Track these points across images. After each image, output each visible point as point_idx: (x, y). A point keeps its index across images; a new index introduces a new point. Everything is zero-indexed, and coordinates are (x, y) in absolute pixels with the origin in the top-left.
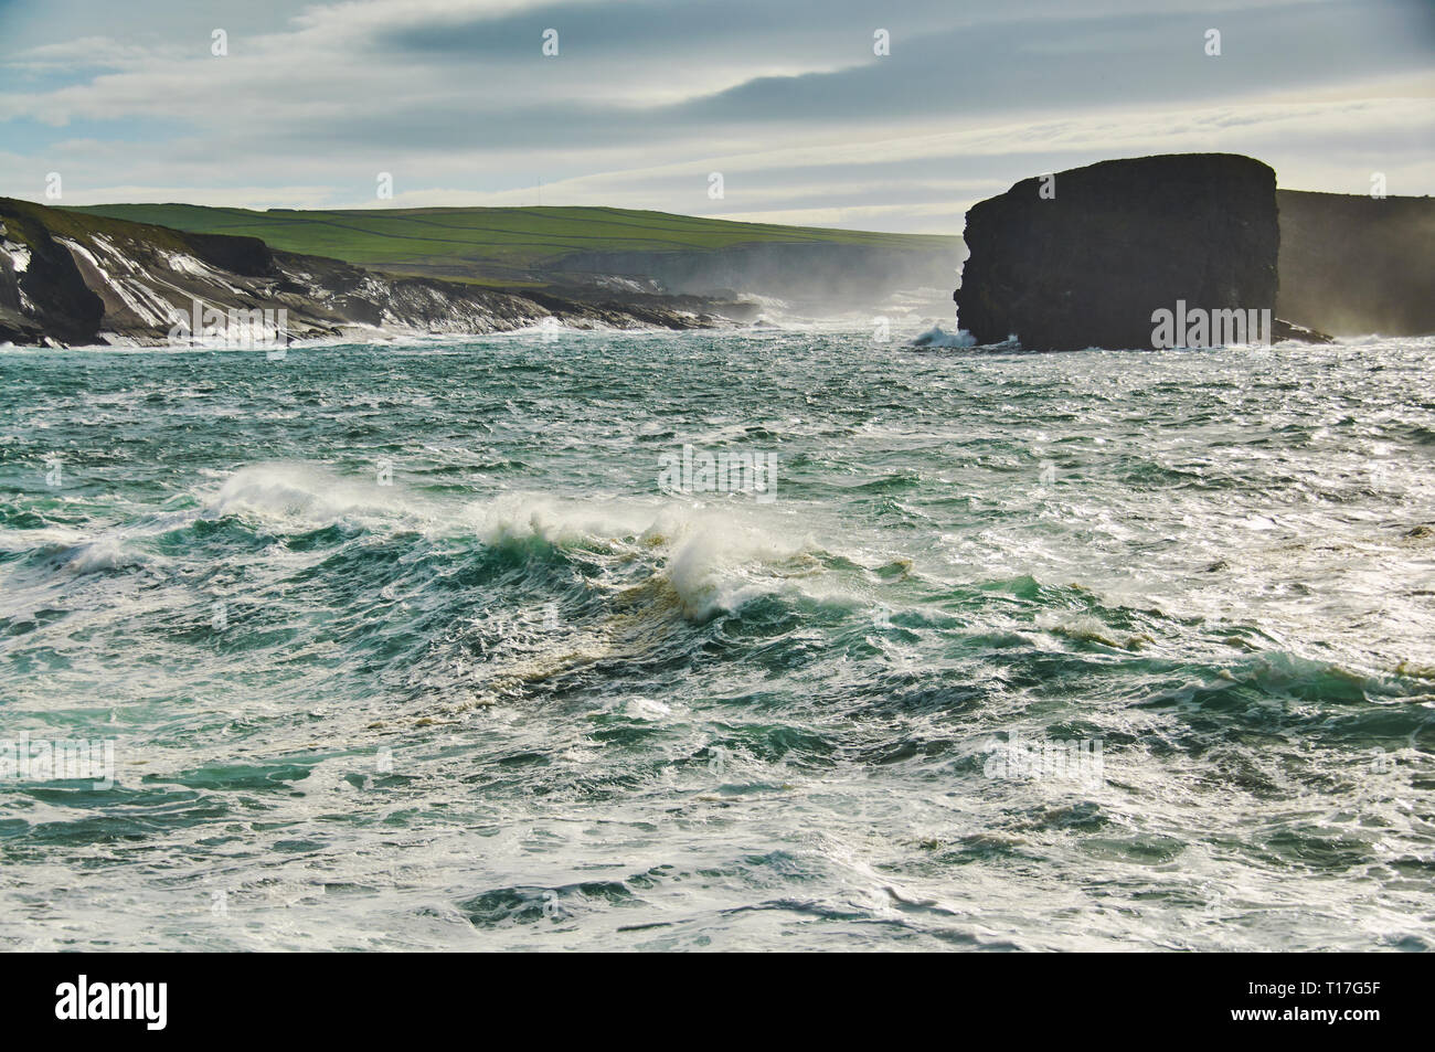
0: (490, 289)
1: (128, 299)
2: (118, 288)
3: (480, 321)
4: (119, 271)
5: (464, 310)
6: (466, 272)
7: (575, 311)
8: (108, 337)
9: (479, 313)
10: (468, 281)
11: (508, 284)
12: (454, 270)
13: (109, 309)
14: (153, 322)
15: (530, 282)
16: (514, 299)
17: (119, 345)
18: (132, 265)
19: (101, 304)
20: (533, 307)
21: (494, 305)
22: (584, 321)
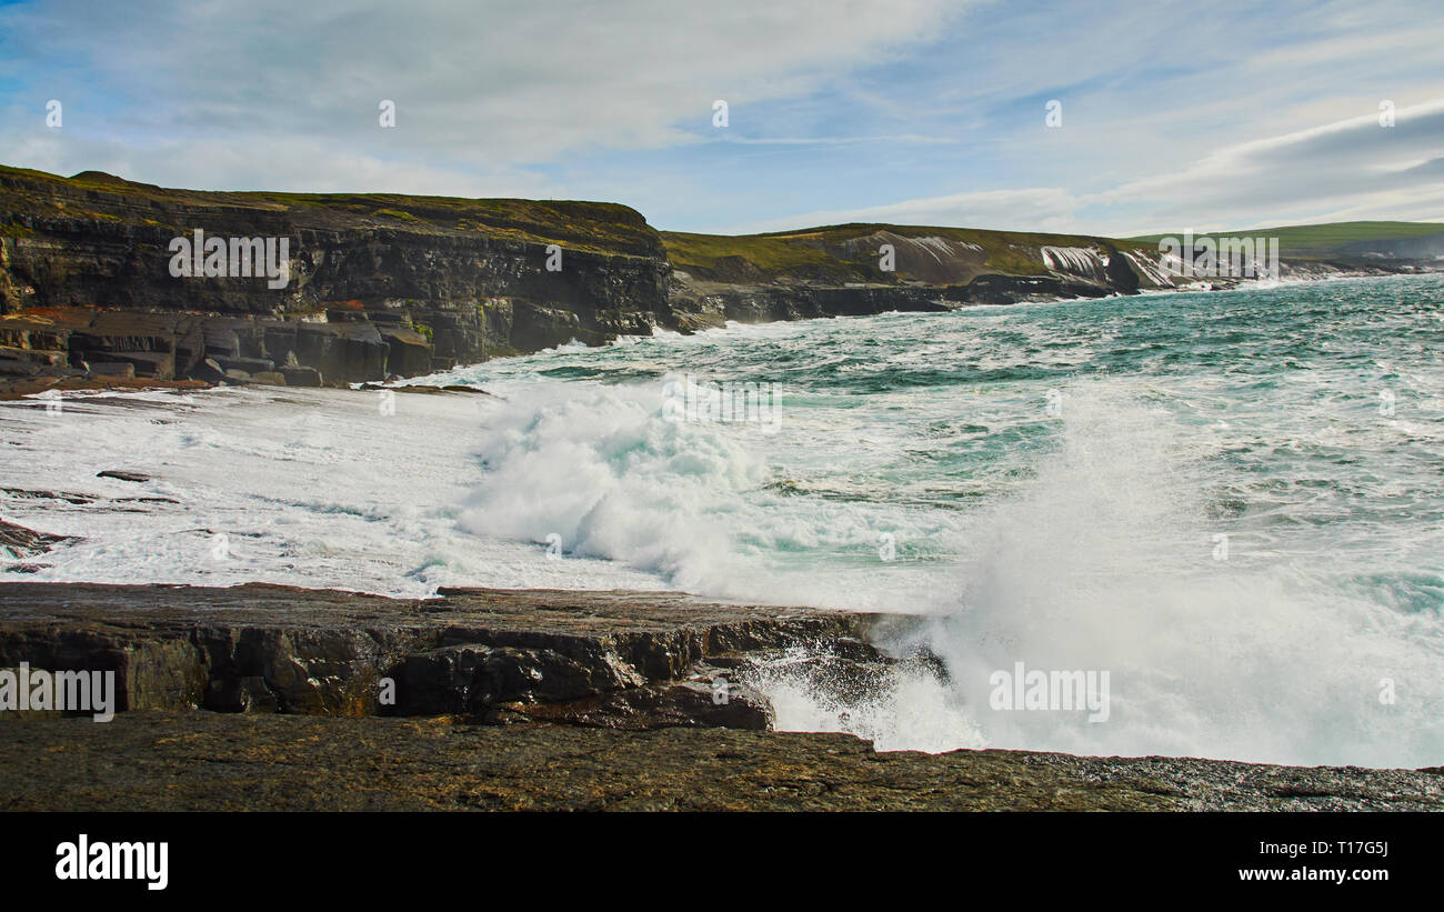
0: (1308, 261)
1: (1149, 275)
2: (1145, 271)
3: (1305, 275)
4: (1145, 263)
5: (1296, 271)
6: (1297, 254)
7: (1353, 269)
8: (1140, 290)
9: (1304, 272)
10: (1299, 258)
11: (1317, 259)
12: (1291, 254)
13: (1141, 279)
14: (1159, 283)
15: (1328, 257)
16: (1321, 265)
17: (1145, 293)
18: (1150, 260)
19: (1138, 278)
20: (1329, 267)
21: (1311, 268)
22: (1356, 273)
